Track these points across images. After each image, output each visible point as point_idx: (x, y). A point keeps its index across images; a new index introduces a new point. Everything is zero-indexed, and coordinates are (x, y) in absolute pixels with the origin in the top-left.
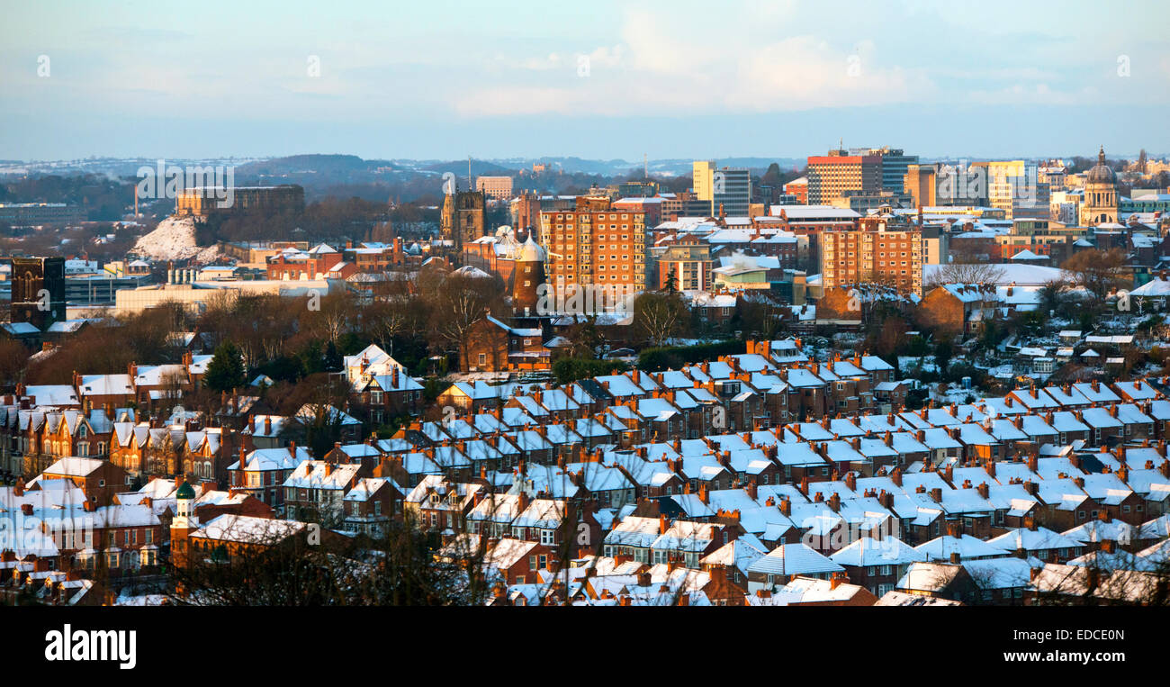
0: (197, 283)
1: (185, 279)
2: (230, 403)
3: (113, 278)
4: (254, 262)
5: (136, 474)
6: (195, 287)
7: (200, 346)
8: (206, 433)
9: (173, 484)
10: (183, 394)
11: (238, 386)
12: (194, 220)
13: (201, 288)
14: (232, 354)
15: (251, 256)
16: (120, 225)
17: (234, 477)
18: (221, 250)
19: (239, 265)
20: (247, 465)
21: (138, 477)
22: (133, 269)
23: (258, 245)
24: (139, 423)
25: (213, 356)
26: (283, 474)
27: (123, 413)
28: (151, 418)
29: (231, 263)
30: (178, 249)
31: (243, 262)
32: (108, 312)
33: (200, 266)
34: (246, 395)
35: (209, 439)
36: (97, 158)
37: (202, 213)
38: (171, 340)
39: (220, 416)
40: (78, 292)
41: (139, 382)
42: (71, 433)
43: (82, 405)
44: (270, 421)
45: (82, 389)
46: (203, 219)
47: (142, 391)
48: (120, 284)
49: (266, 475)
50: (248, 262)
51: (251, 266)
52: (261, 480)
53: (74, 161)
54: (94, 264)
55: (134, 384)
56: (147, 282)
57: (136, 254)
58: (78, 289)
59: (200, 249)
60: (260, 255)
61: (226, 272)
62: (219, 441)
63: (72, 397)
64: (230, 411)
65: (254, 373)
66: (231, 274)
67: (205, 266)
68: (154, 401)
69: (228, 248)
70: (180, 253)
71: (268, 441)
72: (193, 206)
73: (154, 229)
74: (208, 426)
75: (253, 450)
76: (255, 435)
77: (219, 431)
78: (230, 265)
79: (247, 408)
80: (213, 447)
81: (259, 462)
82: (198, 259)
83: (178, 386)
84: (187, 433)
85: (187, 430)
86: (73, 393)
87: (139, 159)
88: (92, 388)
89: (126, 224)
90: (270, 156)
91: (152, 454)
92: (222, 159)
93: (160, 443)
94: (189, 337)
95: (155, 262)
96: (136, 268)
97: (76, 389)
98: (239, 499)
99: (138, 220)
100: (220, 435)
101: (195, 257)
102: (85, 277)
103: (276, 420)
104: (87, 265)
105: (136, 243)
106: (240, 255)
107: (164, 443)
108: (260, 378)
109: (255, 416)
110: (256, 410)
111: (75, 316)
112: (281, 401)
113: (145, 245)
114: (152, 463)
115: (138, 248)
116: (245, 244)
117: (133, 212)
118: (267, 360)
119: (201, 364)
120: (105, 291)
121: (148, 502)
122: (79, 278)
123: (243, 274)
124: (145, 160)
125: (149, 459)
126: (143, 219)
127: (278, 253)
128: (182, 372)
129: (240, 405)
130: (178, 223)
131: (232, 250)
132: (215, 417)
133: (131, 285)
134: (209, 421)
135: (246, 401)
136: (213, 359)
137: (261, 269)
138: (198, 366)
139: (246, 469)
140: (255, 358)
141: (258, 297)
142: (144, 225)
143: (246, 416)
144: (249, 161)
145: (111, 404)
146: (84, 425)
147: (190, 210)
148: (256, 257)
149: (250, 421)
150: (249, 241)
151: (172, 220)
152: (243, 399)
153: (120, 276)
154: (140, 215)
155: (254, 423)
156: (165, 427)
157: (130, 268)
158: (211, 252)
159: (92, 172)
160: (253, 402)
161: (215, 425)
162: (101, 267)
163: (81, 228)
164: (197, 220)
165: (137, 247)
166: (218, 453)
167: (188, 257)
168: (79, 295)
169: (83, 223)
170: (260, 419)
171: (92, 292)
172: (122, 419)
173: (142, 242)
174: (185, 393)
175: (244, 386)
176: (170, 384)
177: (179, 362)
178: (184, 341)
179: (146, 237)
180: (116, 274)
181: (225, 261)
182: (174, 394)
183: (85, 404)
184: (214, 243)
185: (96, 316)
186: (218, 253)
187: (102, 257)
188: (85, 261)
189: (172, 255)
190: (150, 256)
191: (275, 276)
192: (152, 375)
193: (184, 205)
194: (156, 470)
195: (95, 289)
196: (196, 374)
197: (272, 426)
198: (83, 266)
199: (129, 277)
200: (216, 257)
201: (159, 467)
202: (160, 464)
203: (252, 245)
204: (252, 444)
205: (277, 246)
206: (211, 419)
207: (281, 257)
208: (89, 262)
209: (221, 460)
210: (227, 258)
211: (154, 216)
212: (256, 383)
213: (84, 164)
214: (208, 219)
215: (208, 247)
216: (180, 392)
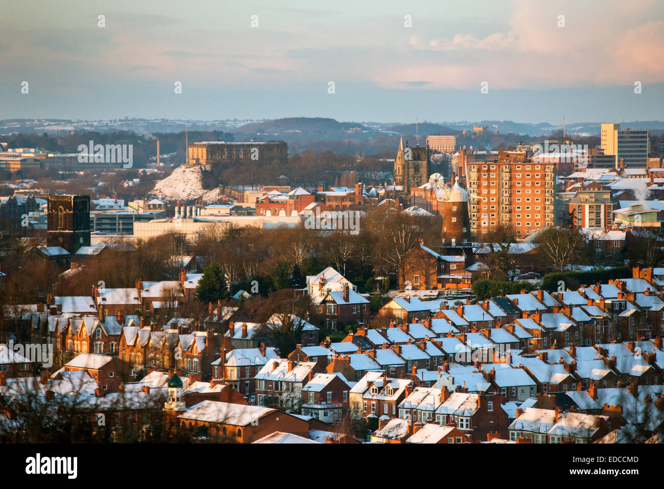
0: (198, 217)
1: (188, 214)
2: (216, 312)
3: (136, 213)
4: (247, 202)
5: (140, 367)
6: (196, 221)
7: (193, 267)
8: (195, 335)
9: (167, 376)
10: (178, 304)
11: (222, 298)
12: (201, 168)
13: (201, 222)
14: (218, 273)
15: (245, 197)
16: (144, 172)
17: (216, 371)
18: (222, 192)
19: (236, 204)
20: (226, 361)
21: (141, 370)
22: (151, 207)
23: (251, 188)
24: (143, 327)
25: (203, 275)
26: (255, 369)
27: (131, 319)
28: (152, 323)
29: (229, 202)
30: (188, 191)
31: (239, 202)
32: (125, 240)
33: (205, 204)
34: (228, 306)
35: (197, 340)
36: (130, 118)
37: (207, 163)
38: (172, 262)
39: (206, 323)
40: (107, 224)
41: (144, 294)
42: (89, 335)
43: (98, 312)
44: (246, 327)
45: (99, 300)
46: (208, 168)
47: (147, 302)
48: (140, 218)
49: (242, 369)
50: (243, 202)
51: (244, 205)
52: (238, 374)
53: (111, 121)
54: (122, 202)
55: (140, 296)
56: (159, 216)
57: (155, 195)
58: (108, 221)
59: (205, 191)
60: (252, 195)
61: (225, 209)
62: (205, 342)
63: (91, 306)
64: (215, 319)
65: (235, 289)
66: (228, 211)
67: (209, 204)
68: (156, 310)
69: (227, 190)
70: (190, 194)
71: (245, 343)
72: (200, 157)
73: (170, 175)
74: (197, 330)
75: (232, 349)
76: (234, 337)
77: (205, 334)
78: (228, 204)
79: (228, 317)
80: (200, 347)
81: (235, 359)
82: (204, 199)
83: (174, 299)
84: (180, 336)
85: (180, 333)
86: (92, 303)
87: (162, 120)
88: (107, 299)
89: (149, 171)
90: (266, 119)
91: (152, 352)
92: (228, 120)
93: (158, 343)
94: (187, 260)
95: (170, 201)
96: (154, 205)
97: (94, 299)
98: (219, 388)
99: (158, 168)
100: (205, 337)
101: (201, 197)
102: (114, 212)
103: (251, 326)
104: (116, 203)
105: (155, 186)
106: (236, 196)
107: (161, 343)
108: (240, 292)
109: (234, 322)
110: (236, 317)
111: (97, 241)
112: (255, 311)
113: (162, 187)
114: (152, 359)
115: (157, 190)
116: (241, 188)
117: (156, 161)
118: (246, 278)
119: (193, 281)
120: (127, 223)
121: (146, 390)
122: (109, 213)
123: (238, 211)
124: (167, 120)
125: (149, 356)
126: (163, 167)
127: (264, 195)
128: (178, 288)
129: (223, 314)
130: (188, 170)
131: (230, 192)
132: (202, 323)
133: (148, 218)
134: (197, 326)
135: (228, 311)
136: (203, 277)
137: (252, 207)
138: (191, 282)
139: (225, 365)
140: (236, 277)
141: (242, 229)
142: (163, 172)
143: (227, 322)
144: (249, 122)
145: (122, 312)
146: (99, 328)
147: (198, 160)
148: (249, 198)
149: (231, 327)
150: (243, 185)
151: (183, 167)
152: (226, 309)
153: (141, 212)
154: (161, 164)
155: (234, 329)
156: (163, 330)
157: (149, 205)
158: (214, 194)
159: (125, 129)
160: (233, 311)
161: (202, 329)
162: (126, 205)
163: (115, 173)
164: (203, 168)
165: (155, 188)
166: (204, 352)
167: (196, 197)
168: (108, 227)
169: (117, 169)
170: (238, 325)
171: (119, 224)
172: (130, 324)
173: (160, 185)
174: (181, 304)
175: (227, 299)
176: (168, 296)
177: (177, 280)
178: (182, 262)
179: (162, 181)
180: (138, 210)
181: (225, 201)
182: (171, 304)
183: (102, 312)
184: (217, 187)
185: (115, 242)
186: (219, 195)
187: (128, 197)
188: (114, 200)
189: (184, 196)
190: (166, 196)
191: (261, 213)
192: (155, 290)
193: (193, 156)
194: (155, 365)
195: (121, 222)
196: (189, 289)
197: (248, 332)
198: (113, 204)
199: (148, 213)
200: (217, 198)
201: (158, 362)
202: (158, 360)
203: (246, 188)
204: (231, 345)
205: (266, 189)
206: (199, 324)
207: (266, 198)
208: (118, 200)
209: (206, 357)
210: (226, 199)
211: (172, 165)
212: (237, 296)
213: (120, 123)
214: (212, 167)
215: (212, 189)
216: (176, 303)
